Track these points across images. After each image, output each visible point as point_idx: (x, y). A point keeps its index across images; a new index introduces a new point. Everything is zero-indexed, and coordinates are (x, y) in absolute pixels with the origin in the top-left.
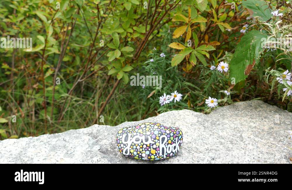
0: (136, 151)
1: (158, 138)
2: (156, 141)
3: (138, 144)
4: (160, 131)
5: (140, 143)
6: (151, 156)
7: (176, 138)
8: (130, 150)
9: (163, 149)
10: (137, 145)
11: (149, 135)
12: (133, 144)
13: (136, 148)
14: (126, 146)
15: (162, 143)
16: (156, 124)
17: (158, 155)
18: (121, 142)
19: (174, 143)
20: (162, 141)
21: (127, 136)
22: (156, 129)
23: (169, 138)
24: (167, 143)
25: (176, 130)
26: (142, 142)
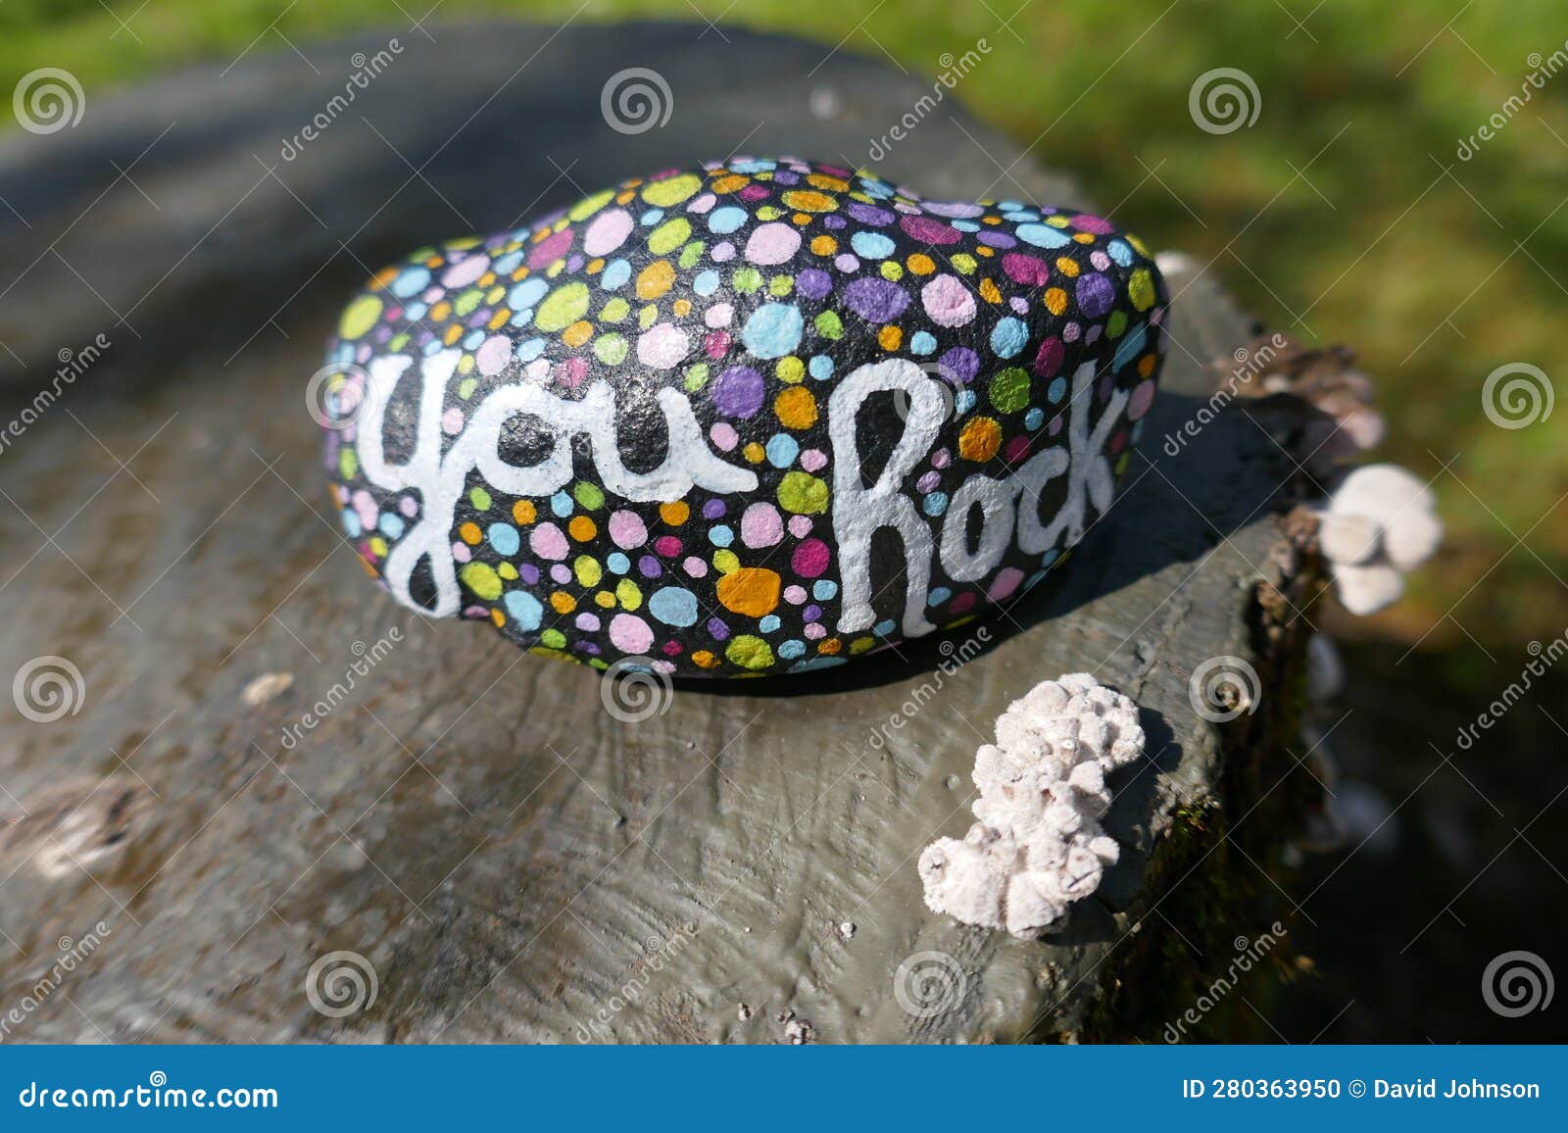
0: (528, 589)
1: (796, 410)
2: (782, 450)
3: (542, 505)
4: (828, 304)
5: (569, 488)
6: (726, 643)
7: (1068, 372)
8: (458, 566)
9: (886, 546)
10: (524, 513)
11: (675, 376)
12: (482, 501)
13: (525, 555)
14: (410, 523)
15: (868, 479)
16: (775, 201)
17: (814, 631)
18: (348, 468)
19: (1044, 440)
20: (863, 442)
21: (409, 389)
22: (770, 271)
23: (965, 400)
24: (943, 460)
25: (1067, 266)
26: (585, 469)
